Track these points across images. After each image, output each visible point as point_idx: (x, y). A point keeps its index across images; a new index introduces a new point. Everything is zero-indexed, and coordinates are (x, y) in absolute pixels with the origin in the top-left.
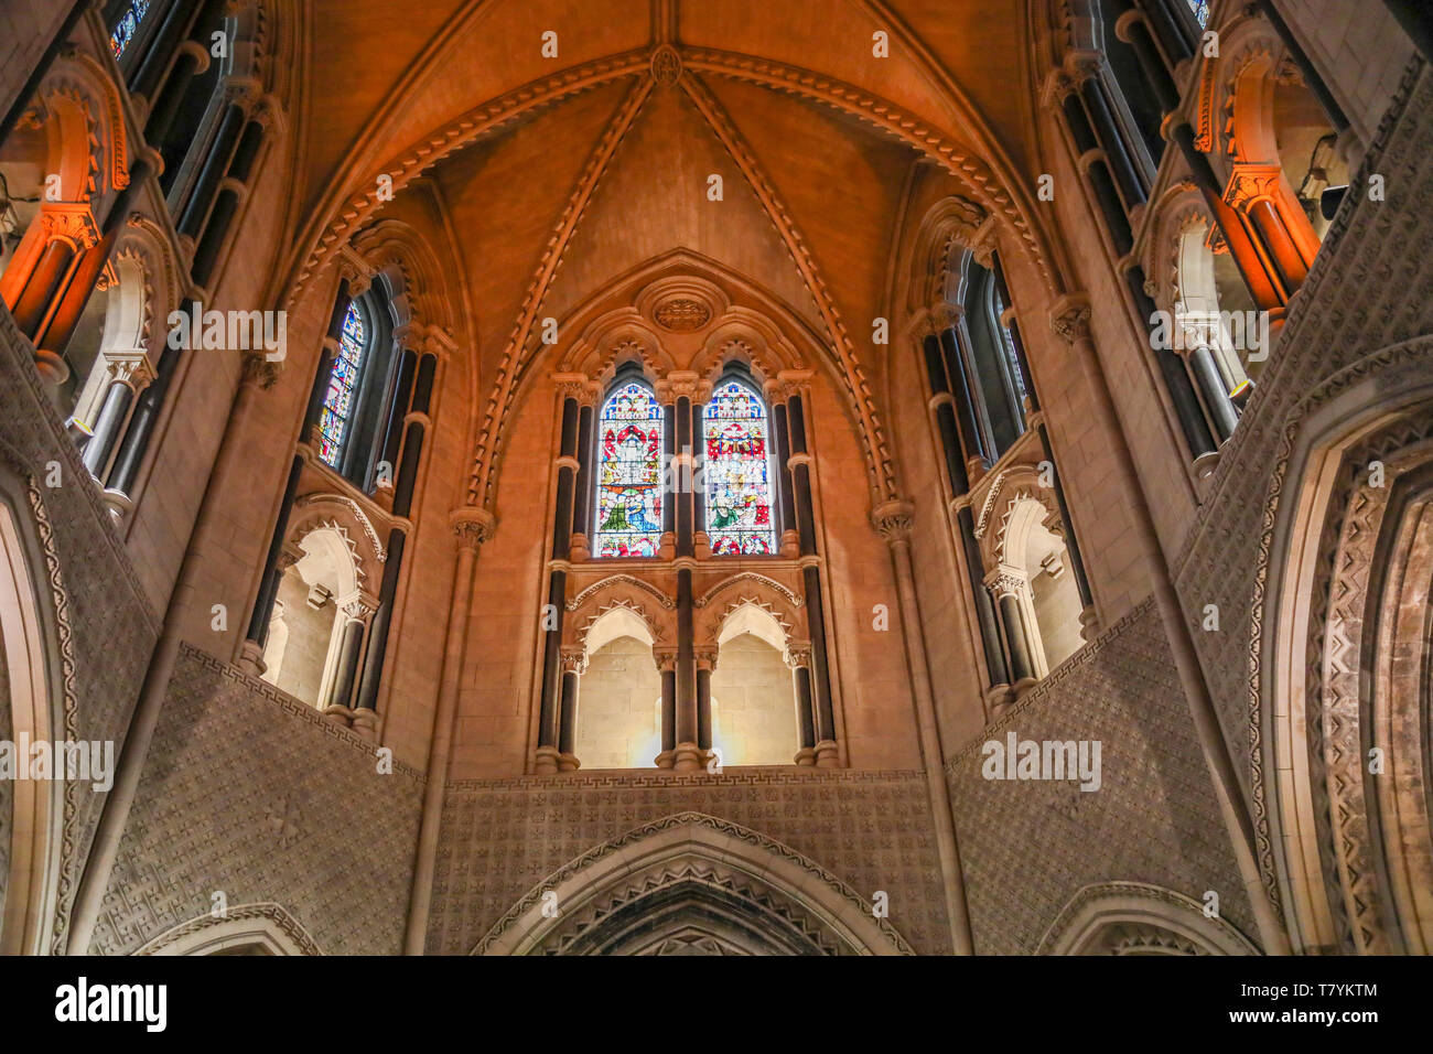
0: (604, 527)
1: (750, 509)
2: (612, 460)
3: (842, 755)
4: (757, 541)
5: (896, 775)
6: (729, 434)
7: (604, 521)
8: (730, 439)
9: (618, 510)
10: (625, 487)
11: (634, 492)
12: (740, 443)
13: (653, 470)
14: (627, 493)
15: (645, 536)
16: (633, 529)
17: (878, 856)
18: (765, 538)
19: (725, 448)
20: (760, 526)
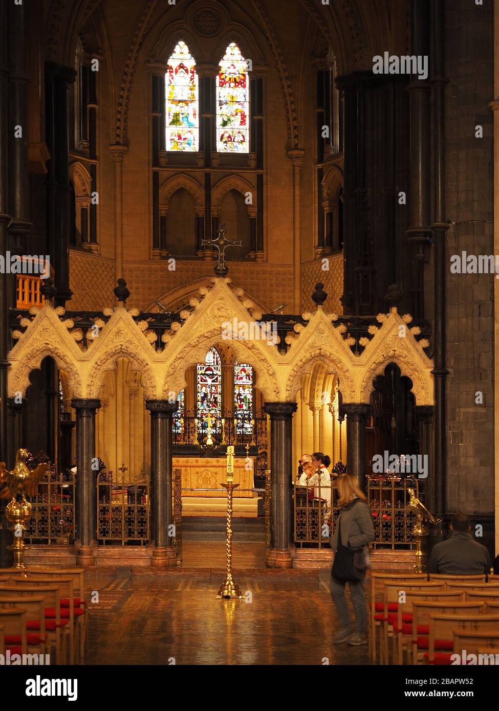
0: (171, 124)
1: (237, 117)
2: (172, 84)
3: (265, 258)
4: (240, 135)
5: (283, 266)
6: (230, 71)
7: (171, 120)
8: (230, 74)
9: (177, 115)
10: (180, 101)
11: (184, 104)
12: (234, 76)
13: (192, 92)
14: (181, 104)
15: (189, 129)
16: (183, 125)
17: (274, 294)
18: (244, 134)
19: (227, 80)
20: (242, 127)
